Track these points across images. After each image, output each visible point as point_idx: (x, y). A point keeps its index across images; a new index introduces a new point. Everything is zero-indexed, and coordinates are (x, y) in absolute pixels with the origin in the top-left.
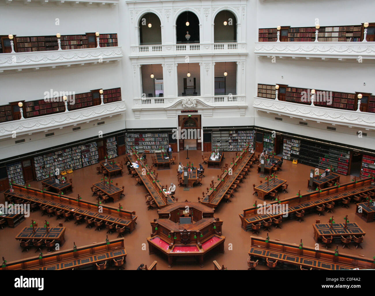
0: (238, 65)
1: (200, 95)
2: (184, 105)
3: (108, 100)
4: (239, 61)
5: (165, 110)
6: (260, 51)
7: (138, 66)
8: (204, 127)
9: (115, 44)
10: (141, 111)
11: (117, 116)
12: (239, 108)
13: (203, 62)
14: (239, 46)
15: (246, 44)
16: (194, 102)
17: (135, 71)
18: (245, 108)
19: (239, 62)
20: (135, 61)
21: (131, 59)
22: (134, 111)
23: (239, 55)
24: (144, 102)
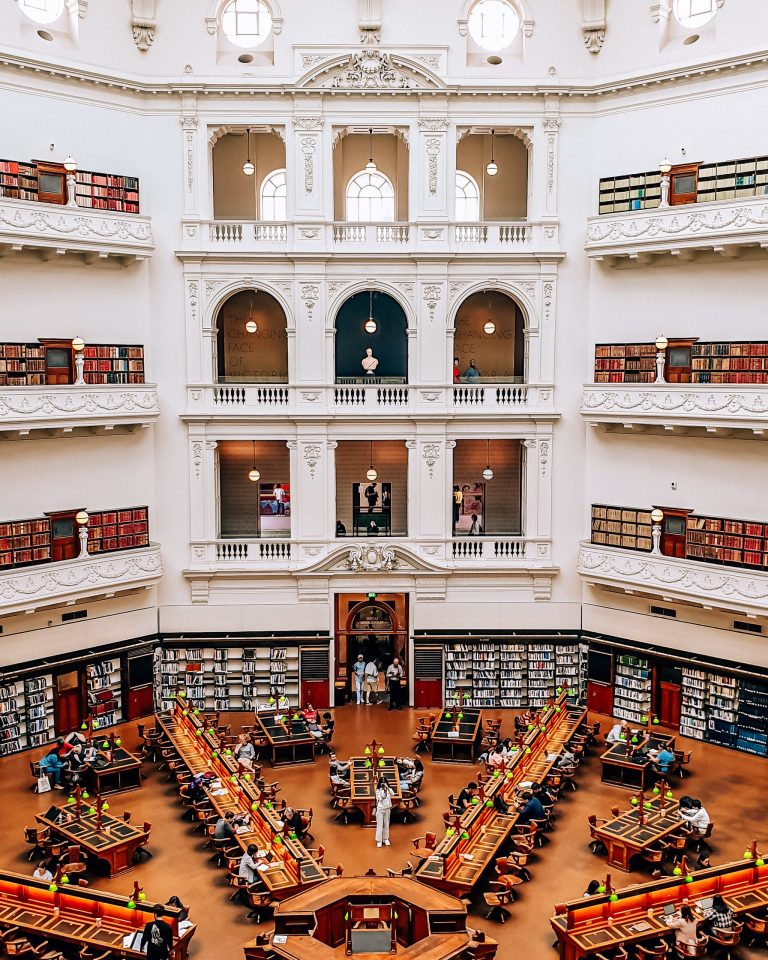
0: (529, 450)
1: (406, 536)
2: (355, 563)
3: (103, 547)
4: (532, 437)
5: (292, 577)
6: (601, 410)
7: (208, 442)
8: (417, 632)
9: (138, 377)
10: (211, 577)
11: (132, 594)
12: (532, 575)
13: (419, 439)
14: (532, 394)
15: (553, 387)
16: (389, 554)
17: (199, 460)
18: (552, 575)
19: (533, 441)
20: (200, 429)
21: (187, 421)
22: (190, 578)
23: (533, 420)
24: (225, 551)
